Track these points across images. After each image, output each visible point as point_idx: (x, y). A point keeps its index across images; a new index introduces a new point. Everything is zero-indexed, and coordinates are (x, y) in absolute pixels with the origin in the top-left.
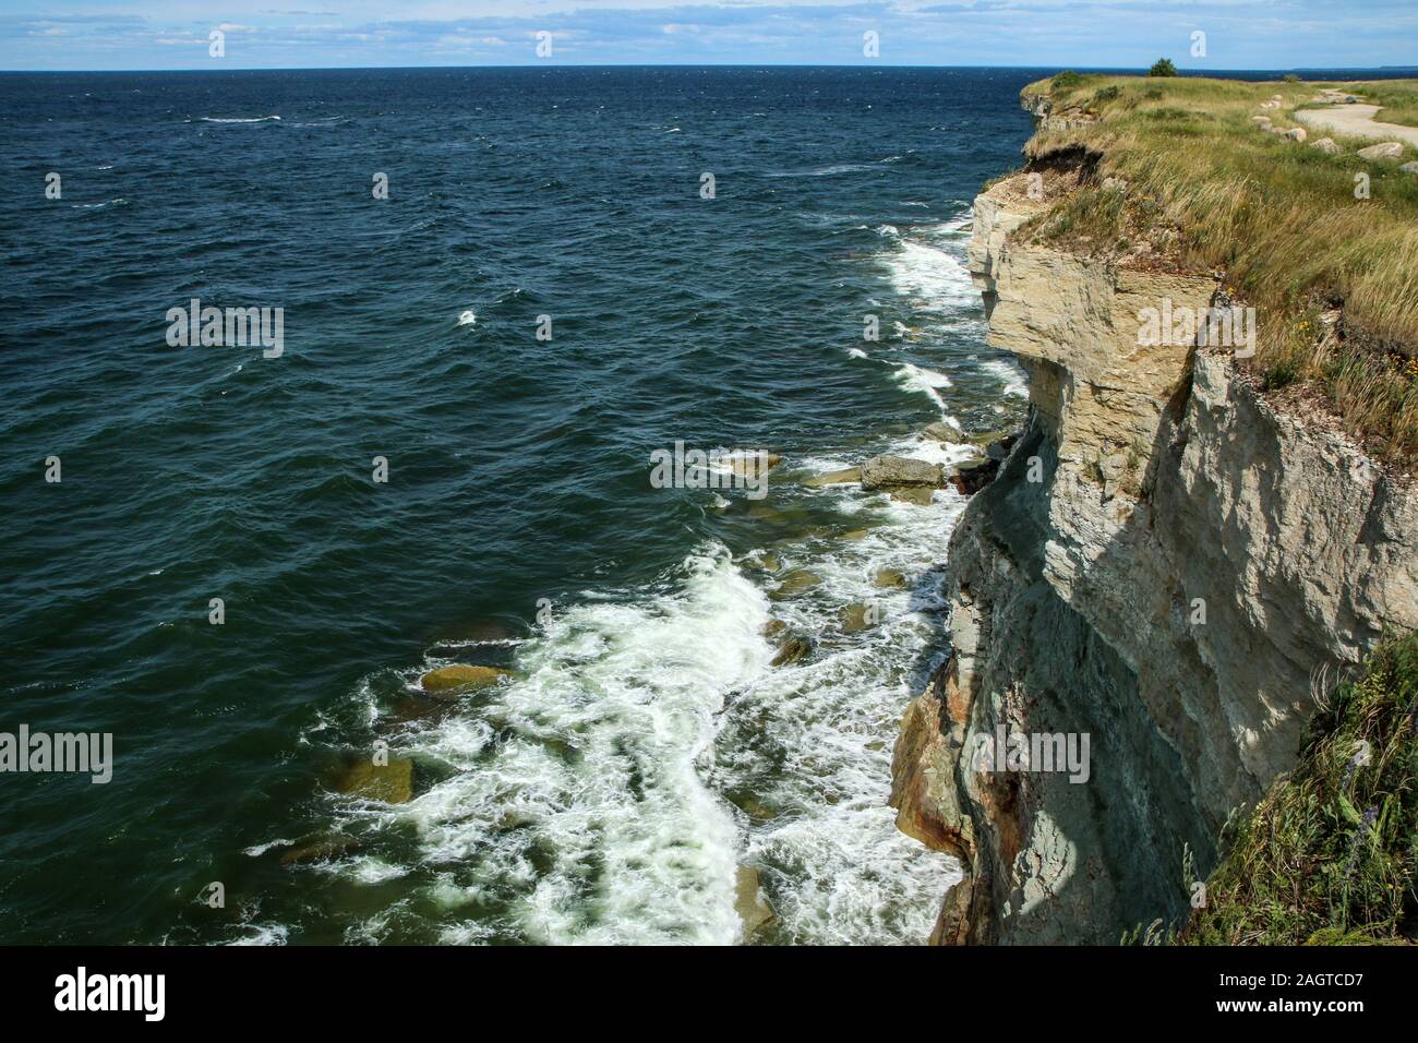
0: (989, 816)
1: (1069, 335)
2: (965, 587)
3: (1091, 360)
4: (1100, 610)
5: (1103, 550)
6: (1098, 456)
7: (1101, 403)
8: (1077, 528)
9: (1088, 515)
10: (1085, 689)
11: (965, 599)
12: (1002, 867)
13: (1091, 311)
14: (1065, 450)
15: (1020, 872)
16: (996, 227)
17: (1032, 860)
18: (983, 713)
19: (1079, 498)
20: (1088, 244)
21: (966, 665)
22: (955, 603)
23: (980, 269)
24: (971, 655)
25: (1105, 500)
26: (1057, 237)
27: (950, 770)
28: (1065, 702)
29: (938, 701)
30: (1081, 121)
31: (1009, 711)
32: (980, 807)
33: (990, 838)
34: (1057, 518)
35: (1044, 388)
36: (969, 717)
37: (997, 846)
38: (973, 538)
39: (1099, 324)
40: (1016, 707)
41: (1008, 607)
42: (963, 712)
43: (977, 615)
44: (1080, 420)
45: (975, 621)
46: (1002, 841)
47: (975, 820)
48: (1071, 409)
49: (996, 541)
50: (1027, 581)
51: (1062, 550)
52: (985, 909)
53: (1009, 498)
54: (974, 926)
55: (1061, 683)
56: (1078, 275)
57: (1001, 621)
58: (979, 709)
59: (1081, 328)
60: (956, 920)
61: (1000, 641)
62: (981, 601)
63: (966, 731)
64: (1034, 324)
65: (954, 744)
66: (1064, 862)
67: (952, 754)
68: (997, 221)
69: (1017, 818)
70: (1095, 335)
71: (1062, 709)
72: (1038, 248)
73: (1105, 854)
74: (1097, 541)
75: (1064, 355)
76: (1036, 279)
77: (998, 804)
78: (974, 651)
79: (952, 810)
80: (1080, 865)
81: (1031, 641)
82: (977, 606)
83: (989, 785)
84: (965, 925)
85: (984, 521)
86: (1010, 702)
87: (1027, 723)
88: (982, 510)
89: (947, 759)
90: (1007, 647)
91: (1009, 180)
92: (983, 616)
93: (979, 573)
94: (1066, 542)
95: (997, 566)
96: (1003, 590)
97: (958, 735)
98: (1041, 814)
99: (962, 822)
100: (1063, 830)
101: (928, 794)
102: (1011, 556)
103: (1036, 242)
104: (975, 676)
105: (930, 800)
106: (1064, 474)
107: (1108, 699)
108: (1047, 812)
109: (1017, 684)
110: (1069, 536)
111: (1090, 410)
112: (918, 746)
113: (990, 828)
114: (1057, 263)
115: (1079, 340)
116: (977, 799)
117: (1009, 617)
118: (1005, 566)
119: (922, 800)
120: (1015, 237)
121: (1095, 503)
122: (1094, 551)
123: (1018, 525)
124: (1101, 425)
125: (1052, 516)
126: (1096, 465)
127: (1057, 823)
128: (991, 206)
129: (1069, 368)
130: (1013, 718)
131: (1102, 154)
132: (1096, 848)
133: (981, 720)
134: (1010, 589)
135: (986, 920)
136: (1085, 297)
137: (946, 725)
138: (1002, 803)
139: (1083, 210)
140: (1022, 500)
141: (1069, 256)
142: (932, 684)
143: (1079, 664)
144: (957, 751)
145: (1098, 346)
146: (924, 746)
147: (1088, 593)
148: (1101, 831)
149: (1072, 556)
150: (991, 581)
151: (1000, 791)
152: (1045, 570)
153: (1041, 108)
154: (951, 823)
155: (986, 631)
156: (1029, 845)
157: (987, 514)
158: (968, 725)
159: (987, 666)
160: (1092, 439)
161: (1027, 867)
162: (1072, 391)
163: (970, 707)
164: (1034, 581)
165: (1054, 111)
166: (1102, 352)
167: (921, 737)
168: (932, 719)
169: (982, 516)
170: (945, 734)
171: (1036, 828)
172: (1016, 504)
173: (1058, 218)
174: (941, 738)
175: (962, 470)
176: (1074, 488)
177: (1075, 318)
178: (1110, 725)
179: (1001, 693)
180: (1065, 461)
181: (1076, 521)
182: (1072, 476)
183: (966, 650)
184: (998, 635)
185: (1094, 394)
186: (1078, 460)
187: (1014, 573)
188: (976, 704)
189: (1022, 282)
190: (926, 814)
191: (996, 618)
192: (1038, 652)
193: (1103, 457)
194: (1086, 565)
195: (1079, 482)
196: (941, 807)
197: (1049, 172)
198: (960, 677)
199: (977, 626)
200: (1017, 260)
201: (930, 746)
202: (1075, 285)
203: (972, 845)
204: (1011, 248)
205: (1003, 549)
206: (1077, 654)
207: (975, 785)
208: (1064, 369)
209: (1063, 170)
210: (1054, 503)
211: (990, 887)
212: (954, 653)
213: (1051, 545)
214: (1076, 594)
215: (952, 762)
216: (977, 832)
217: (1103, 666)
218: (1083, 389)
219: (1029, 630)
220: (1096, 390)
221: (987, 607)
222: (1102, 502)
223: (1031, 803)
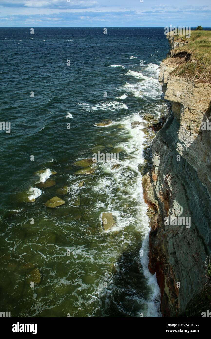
0: (162, 201)
1: (183, 97)
2: (157, 152)
3: (188, 103)
4: (189, 158)
5: (190, 145)
6: (190, 124)
7: (191, 112)
8: (185, 140)
9: (187, 137)
10: (184, 174)
11: (157, 154)
12: (165, 211)
13: (189, 91)
14: (182, 123)
15: (170, 213)
16: (165, 71)
17: (173, 210)
18: (161, 179)
19: (185, 134)
20: (188, 76)
21: (157, 169)
22: (154, 155)
23: (161, 80)
24: (158, 167)
25: (191, 134)
26: (181, 74)
27: (153, 191)
28: (180, 177)
29: (150, 176)
30: (181, 42)
31: (167, 179)
32: (160, 199)
33: (162, 205)
34: (180, 138)
35: (175, 107)
36: (157, 180)
37: (164, 207)
38: (158, 141)
39: (190, 95)
40: (169, 178)
41: (166, 156)
42: (156, 179)
43: (159, 158)
44: (185, 116)
45: (159, 159)
46: (165, 206)
47: (158, 202)
48: (183, 114)
49: (163, 141)
50: (171, 151)
51: (181, 145)
52: (161, 220)
53: (166, 132)
54: (158, 224)
55: (179, 173)
56: (186, 83)
57: (165, 159)
58: (160, 178)
59: (186, 95)
60: (154, 222)
61: (164, 164)
62: (160, 155)
63: (156, 183)
64: (175, 94)
65: (154, 186)
66: (180, 211)
67: (153, 188)
68: (166, 69)
69: (168, 201)
70: (190, 97)
71: (179, 178)
72: (177, 77)
73: (189, 209)
74: (189, 143)
75: (182, 101)
76: (176, 84)
77: (164, 198)
78: (158, 166)
79: (153, 200)
80: (184, 211)
81: (172, 164)
82: (159, 156)
83: (162, 194)
84: (157, 223)
85: (161, 137)
86: (167, 177)
87: (171, 181)
88: (160, 135)
89: (152, 189)
90: (166, 165)
91: (168, 59)
92: (161, 158)
93: (160, 149)
94: (182, 143)
95: (164, 147)
96: (165, 152)
97: (155, 184)
98: (175, 201)
99: (156, 202)
100: (180, 204)
101: (148, 196)
102: (167, 145)
103: (176, 75)
104: (159, 171)
105: (148, 197)
106: (182, 128)
107: (189, 176)
108: (176, 200)
109: (169, 173)
110: (183, 142)
111: (188, 114)
112: (146, 186)
113: (162, 203)
114: (181, 80)
115: (186, 98)
116: (159, 197)
117: (167, 158)
118: (166, 147)
119: (147, 197)
120: (171, 74)
121: (189, 135)
122: (188, 145)
123: (169, 138)
124: (190, 117)
125: (179, 137)
126: (189, 126)
127: (179, 202)
128: (164, 66)
129: (183, 104)
130: (168, 180)
131: (191, 54)
132: (187, 208)
133: (160, 181)
134: (167, 152)
135: (161, 222)
136: (187, 88)
137: (152, 181)
138: (165, 198)
139: (187, 68)
140: (169, 132)
141: (184, 79)
142: (148, 172)
143: (183, 169)
144: (154, 187)
145: (190, 100)
146: (147, 186)
147: (186, 154)
148: (188, 204)
149: (183, 146)
150: (162, 150)
151: (165, 196)
152: (177, 149)
153: (171, 38)
154: (153, 202)
155: (161, 161)
156: (172, 207)
157: (161, 135)
158: (157, 182)
159: (161, 169)
160: (188, 120)
161: (172, 212)
162: (184, 110)
163: (158, 178)
164: (172, 151)
165: (175, 40)
166: (191, 101)
167: (146, 184)
168: (148, 180)
169: (160, 136)
170: (152, 183)
171: (174, 204)
172: (168, 133)
173: (181, 69)
174: (151, 184)
175: (153, 124)
176: (184, 131)
177: (185, 93)
178: (190, 182)
179: (165, 175)
180: (182, 125)
181: (184, 138)
182: (184, 129)
183: (157, 165)
184: (164, 162)
185: (189, 110)
186: (185, 125)
187: (168, 148)
188: (159, 177)
189: (173, 85)
190: (147, 200)
191: (163, 158)
192: (174, 167)
193: (191, 125)
194: (186, 148)
195: (185, 130)
196: (151, 199)
197: (178, 58)
198: (155, 171)
199: (159, 160)
200: (172, 79)
201: (148, 186)
202: (185, 85)
203: (158, 207)
204: (170, 77)
205: (165, 143)
206: (183, 167)
207: (159, 194)
208: (182, 105)
209: (181, 57)
210: (179, 134)
211: (162, 215)
212: (154, 166)
213: (178, 144)
214: (184, 154)
215: (153, 189)
216: (159, 204)
217: (189, 169)
218: (186, 109)
219: (171, 162)
220: (189, 109)
221: (161, 156)
222: (190, 134)
223: (172, 199)
